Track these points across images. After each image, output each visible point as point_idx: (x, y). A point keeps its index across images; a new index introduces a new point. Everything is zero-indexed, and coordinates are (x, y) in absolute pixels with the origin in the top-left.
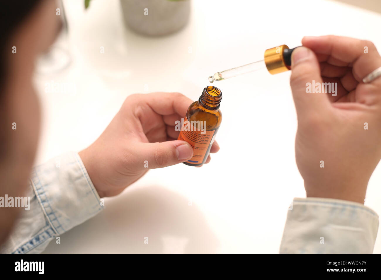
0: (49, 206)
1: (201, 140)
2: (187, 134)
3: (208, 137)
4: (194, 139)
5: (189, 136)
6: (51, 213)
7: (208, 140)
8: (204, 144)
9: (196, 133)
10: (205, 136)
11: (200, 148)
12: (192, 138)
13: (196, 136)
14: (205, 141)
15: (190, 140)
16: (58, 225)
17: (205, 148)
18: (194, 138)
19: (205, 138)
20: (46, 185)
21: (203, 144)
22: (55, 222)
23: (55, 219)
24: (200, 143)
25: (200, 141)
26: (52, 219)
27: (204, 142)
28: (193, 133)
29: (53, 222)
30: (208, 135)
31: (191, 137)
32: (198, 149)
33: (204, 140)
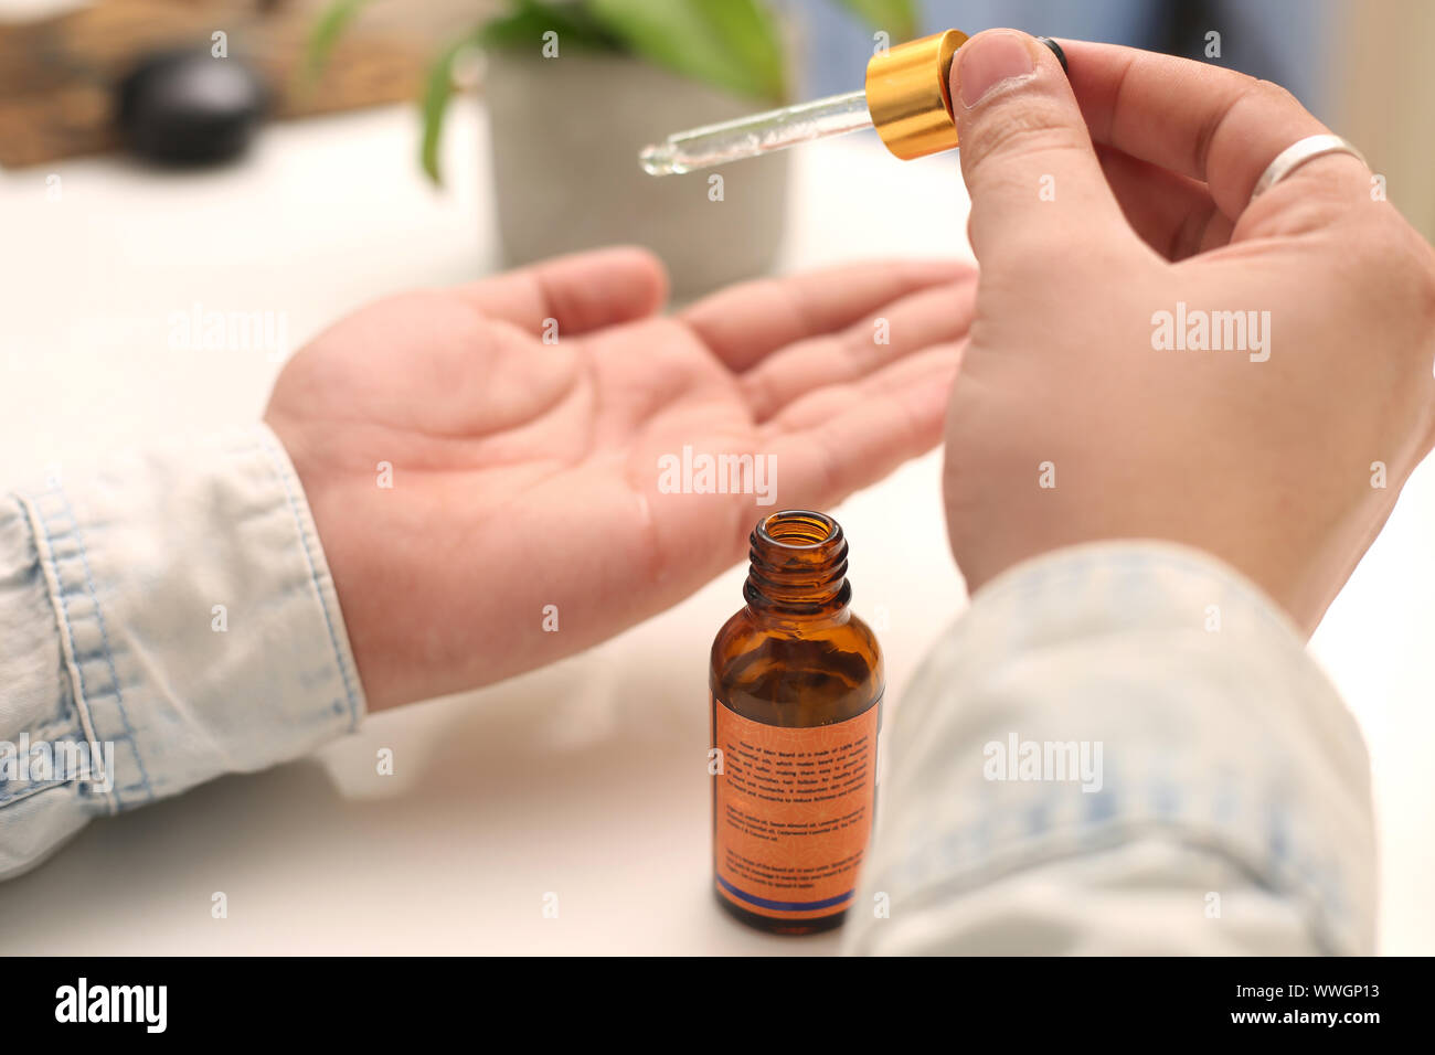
0: (95, 612)
1: (836, 778)
2: (763, 783)
3: (860, 747)
4: (804, 787)
5: (773, 786)
6: (96, 654)
7: (865, 765)
8: (856, 788)
9: (806, 752)
10: (850, 750)
11: (844, 818)
12: (795, 786)
13: (806, 769)
14: (855, 772)
15: (788, 801)
16: (118, 727)
17: (863, 809)
18: (806, 782)
19: (851, 759)
20: (100, 524)
21: (850, 791)
22: (105, 704)
23: (110, 689)
24: (837, 791)
25: (833, 787)
26: (92, 686)
27: (852, 781)
28: (790, 764)
29: (97, 702)
30: (860, 738)
31: (786, 788)
32: (836, 828)
33: (848, 770)
